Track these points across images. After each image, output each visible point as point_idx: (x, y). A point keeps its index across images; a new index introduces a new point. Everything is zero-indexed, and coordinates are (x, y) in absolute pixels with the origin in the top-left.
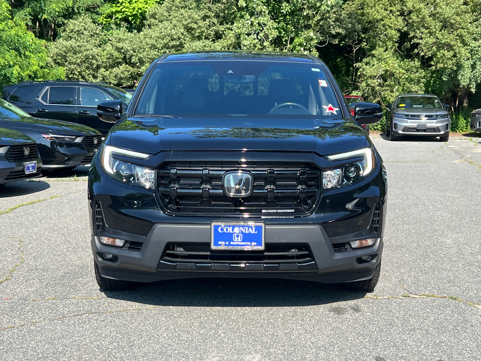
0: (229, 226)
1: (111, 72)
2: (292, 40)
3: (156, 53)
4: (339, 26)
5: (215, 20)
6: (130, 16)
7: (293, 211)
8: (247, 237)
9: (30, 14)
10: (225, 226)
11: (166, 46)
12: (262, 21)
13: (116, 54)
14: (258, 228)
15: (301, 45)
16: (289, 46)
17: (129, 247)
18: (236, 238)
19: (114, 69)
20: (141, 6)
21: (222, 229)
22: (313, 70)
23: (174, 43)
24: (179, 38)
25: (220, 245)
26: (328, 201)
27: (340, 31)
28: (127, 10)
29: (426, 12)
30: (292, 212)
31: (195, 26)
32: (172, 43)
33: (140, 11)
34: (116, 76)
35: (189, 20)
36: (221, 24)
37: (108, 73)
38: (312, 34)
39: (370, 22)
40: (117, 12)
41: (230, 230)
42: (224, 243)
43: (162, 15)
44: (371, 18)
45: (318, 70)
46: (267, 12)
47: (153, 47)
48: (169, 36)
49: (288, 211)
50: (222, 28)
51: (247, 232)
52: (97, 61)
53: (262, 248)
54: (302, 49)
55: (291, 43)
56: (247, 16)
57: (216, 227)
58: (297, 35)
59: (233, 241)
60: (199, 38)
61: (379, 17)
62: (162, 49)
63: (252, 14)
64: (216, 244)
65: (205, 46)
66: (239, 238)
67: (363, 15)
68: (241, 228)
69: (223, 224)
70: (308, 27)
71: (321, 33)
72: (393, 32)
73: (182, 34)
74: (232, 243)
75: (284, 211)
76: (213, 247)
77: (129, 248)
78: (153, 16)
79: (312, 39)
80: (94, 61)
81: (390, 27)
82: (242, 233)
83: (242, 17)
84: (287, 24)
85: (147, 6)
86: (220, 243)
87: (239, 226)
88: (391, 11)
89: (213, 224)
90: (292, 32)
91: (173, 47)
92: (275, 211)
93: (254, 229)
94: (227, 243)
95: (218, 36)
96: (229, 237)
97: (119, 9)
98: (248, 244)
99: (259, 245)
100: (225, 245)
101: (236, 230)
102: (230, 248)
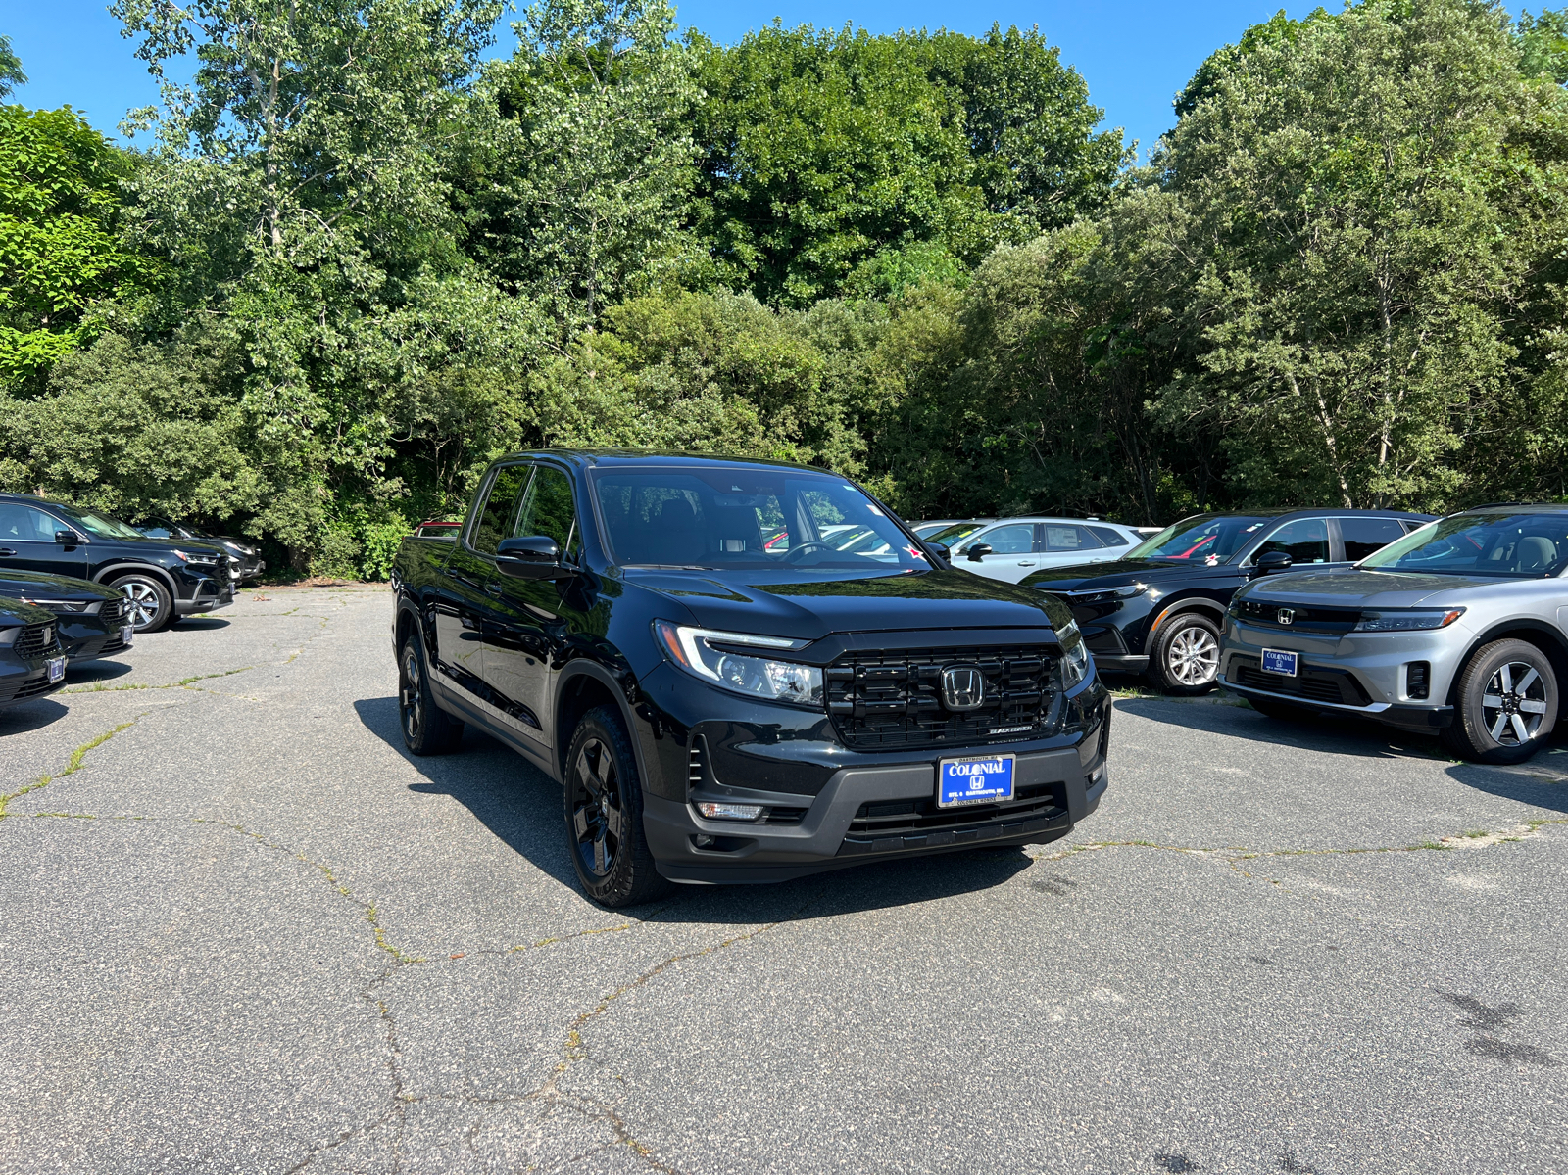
0: (965, 764)
2: (345, 428)
4: (427, 410)
5: (202, 387)
6: (16, 369)
7: (1030, 728)
8: (991, 781)
10: (959, 765)
11: (107, 428)
12: (295, 394)
14: (1007, 764)
15: (363, 436)
16: (340, 437)
17: (768, 819)
18: (975, 785)
21: (955, 771)
23: (126, 423)
24: (134, 416)
25: (952, 799)
27: (430, 417)
28: (8, 356)
29: (569, 398)
30: (1028, 731)
31: (166, 395)
32: (118, 423)
33: (38, 361)
35: (153, 384)
36: (213, 394)
38: (383, 420)
39: (476, 406)
41: (966, 770)
42: (957, 794)
43: (90, 370)
44: (478, 400)
46: (304, 378)
47: (80, 429)
48: (114, 410)
49: (1024, 728)
50: (215, 401)
51: (991, 772)
53: (1011, 797)
54: (366, 443)
55: (343, 433)
56: (268, 383)
57: (947, 768)
58: (354, 419)
59: (970, 790)
60: (172, 416)
61: (492, 399)
62: (98, 432)
63: (277, 381)
64: (947, 798)
65: (187, 431)
66: (979, 784)
67: (463, 393)
68: (983, 766)
69: (956, 762)
70: (372, 408)
71: (396, 419)
72: (517, 425)
73: (140, 408)
74: (968, 794)
75: (1019, 729)
76: (941, 805)
77: (769, 821)
78: (70, 371)
79: (383, 428)
81: (508, 416)
82: (984, 774)
83: (254, 384)
84: (334, 401)
85: (54, 352)
86: (950, 795)
87: (979, 763)
88: (508, 391)
89: (943, 762)
90: (344, 415)
91: (121, 429)
92: (1008, 730)
93: (1001, 766)
94: (961, 794)
95: (206, 415)
96: (963, 783)
98: (992, 791)
99: (1007, 793)
100: (959, 798)
101: (976, 769)
102: (966, 803)
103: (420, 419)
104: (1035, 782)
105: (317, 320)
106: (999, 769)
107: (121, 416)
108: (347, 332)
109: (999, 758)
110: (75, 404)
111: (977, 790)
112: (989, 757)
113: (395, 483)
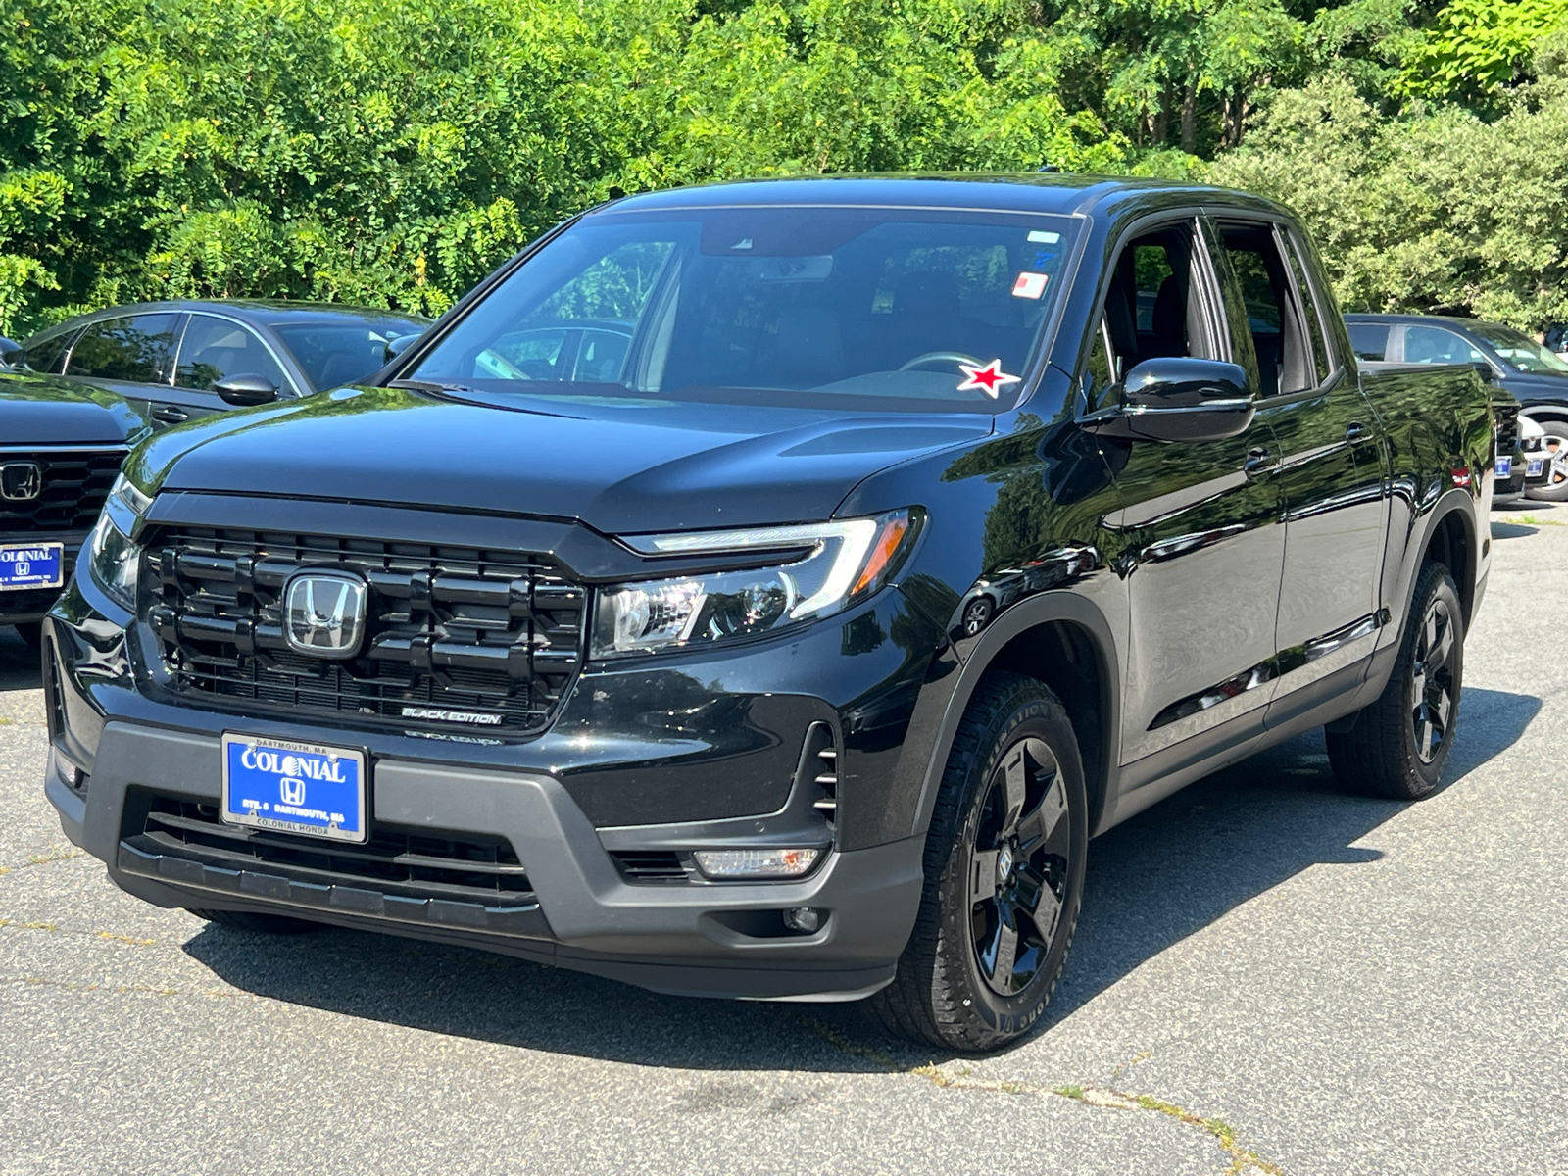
0: (270, 751)
1: (1390, 258)
3: (1537, 190)
6: (1484, 70)
7: (495, 719)
8: (319, 794)
9: (1160, 79)
10: (258, 749)
13: (1413, 196)
14: (347, 768)
18: (289, 794)
19: (1399, 250)
20: (1517, 31)
21: (251, 760)
22: (1035, 237)
25: (245, 811)
26: (600, 695)
30: (491, 725)
33: (1513, 51)
34: (1407, 273)
37: (1380, 261)
40: (1444, 57)
41: (272, 761)
42: (256, 805)
45: (1052, 238)
49: (480, 718)
51: (317, 776)
52: (1344, 220)
53: (358, 836)
57: (236, 750)
59: (282, 803)
64: (236, 808)
66: (296, 795)
68: (301, 761)
69: (251, 742)
74: (278, 808)
75: (466, 717)
76: (227, 815)
78: (1555, 64)
80: (1332, 221)
82: (304, 778)
86: (246, 803)
87: (296, 755)
89: (227, 738)
92: (439, 715)
93: (336, 767)
94: (266, 806)
96: (267, 786)
97: (1450, 47)
98: (323, 815)
99: (349, 825)
100: (261, 813)
101: (289, 765)
102: (271, 825)
104: (429, 820)
106: (333, 777)
109: (333, 754)
111: (293, 811)
112: (311, 748)
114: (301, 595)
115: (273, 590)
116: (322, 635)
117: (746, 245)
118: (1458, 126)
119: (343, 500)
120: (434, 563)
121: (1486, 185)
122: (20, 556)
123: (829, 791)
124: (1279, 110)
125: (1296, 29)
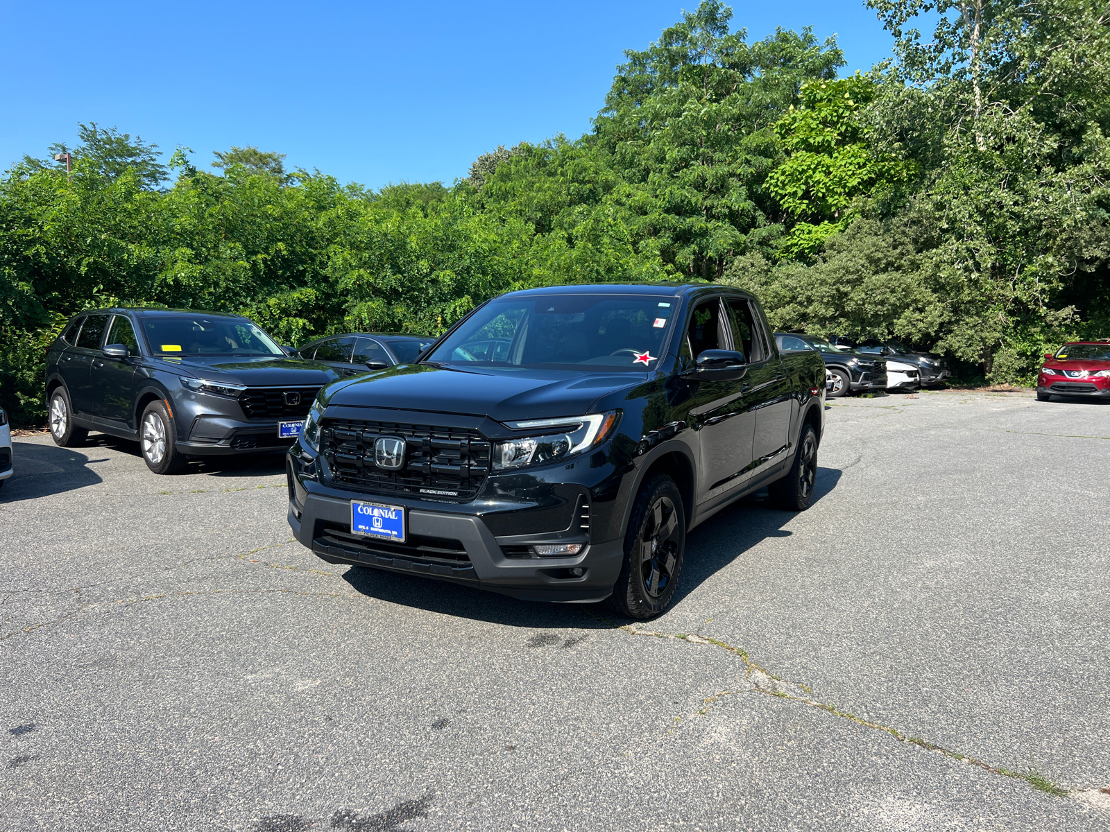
0: (369, 507)
1: (776, 314)
2: (1023, 266)
3: (827, 289)
5: (911, 248)
6: (807, 249)
7: (455, 494)
8: (387, 523)
9: (694, 254)
10: (364, 506)
11: (839, 281)
12: (972, 246)
13: (783, 292)
14: (398, 513)
15: (1034, 274)
16: (1017, 276)
18: (376, 524)
19: (779, 310)
20: (819, 235)
21: (362, 510)
22: (661, 305)
23: (850, 277)
24: (858, 271)
25: (360, 530)
26: (496, 485)
27: (1098, 254)
28: (805, 242)
30: (454, 496)
31: (881, 256)
32: (847, 277)
33: (818, 242)
34: (781, 319)
35: (873, 249)
36: (919, 251)
37: (772, 315)
38: (1050, 259)
40: (793, 245)
41: (370, 511)
42: (363, 527)
43: (842, 244)
45: (668, 305)
47: (823, 282)
48: (844, 269)
49: (450, 493)
50: (919, 256)
51: (387, 517)
53: (403, 540)
54: (1036, 280)
55: (1020, 273)
56: (953, 239)
57: (356, 506)
58: (1030, 261)
59: (373, 527)
60: (885, 270)
62: (834, 284)
63: (960, 237)
64: (356, 528)
65: (891, 279)
66: (379, 524)
68: (381, 511)
69: (362, 503)
70: (1046, 251)
71: (1067, 258)
73: (863, 266)
74: (372, 529)
75: (444, 493)
76: (353, 532)
78: (832, 246)
79: (1052, 266)
82: (382, 517)
83: (946, 241)
84: (1016, 248)
85: (827, 235)
86: (360, 527)
87: (378, 508)
89: (353, 501)
90: (1023, 258)
91: (848, 282)
92: (434, 492)
93: (394, 513)
94: (367, 528)
96: (368, 520)
97: (795, 242)
98: (389, 532)
99: (399, 536)
100: (365, 531)
101: (376, 512)
102: (369, 535)
103: (1087, 256)
104: (430, 534)
105: (998, 185)
106: (393, 517)
107: (848, 272)
108: (1023, 192)
109: (393, 508)
110: (825, 269)
111: (377, 527)
112: (384, 506)
113: (1068, 311)
114: (381, 445)
115: (371, 444)
116: (389, 461)
117: (552, 309)
118: (799, 268)
119: (397, 409)
120: (431, 433)
121: (809, 288)
122: (293, 425)
123: (586, 521)
124: (736, 263)
125: (743, 237)
